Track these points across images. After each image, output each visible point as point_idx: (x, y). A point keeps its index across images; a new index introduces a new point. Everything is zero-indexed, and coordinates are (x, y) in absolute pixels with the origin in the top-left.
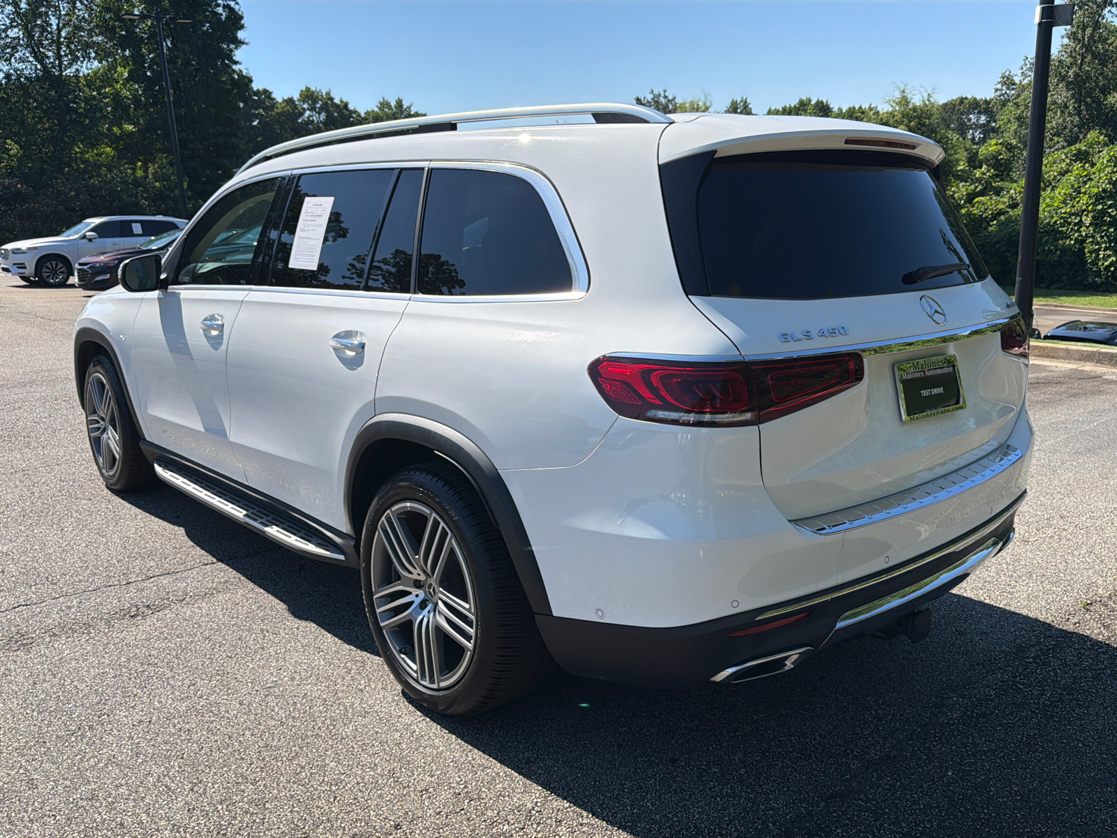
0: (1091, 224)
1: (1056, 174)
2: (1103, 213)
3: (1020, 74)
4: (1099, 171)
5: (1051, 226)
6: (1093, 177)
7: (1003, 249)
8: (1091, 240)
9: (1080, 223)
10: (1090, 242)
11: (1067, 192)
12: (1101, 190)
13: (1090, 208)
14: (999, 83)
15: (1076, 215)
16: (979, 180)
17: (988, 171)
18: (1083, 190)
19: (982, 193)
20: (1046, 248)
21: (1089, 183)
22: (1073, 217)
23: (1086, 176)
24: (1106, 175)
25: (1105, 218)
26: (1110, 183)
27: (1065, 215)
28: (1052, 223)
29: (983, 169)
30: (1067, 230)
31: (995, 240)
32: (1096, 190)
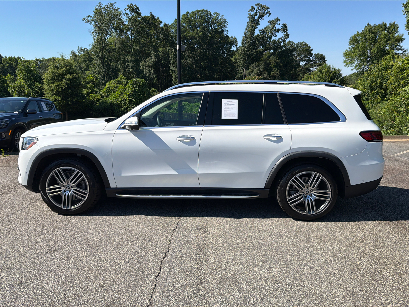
0: (128, 104)
1: (113, 87)
2: (131, 100)
3: (77, 52)
4: (128, 87)
5: (116, 104)
6: (126, 89)
7: (103, 111)
8: (129, 108)
9: (125, 103)
10: (129, 109)
11: (120, 93)
12: (130, 93)
13: (127, 98)
14: (71, 54)
15: (124, 101)
16: (90, 88)
17: (92, 85)
18: (124, 93)
19: (91, 93)
20: (116, 111)
21: (126, 91)
22: (123, 101)
23: (124, 89)
24: (130, 89)
25: (132, 102)
26: (132, 91)
27: (120, 101)
28: (117, 103)
29: (90, 85)
30: (122, 105)
31: (99, 108)
32: (128, 93)
